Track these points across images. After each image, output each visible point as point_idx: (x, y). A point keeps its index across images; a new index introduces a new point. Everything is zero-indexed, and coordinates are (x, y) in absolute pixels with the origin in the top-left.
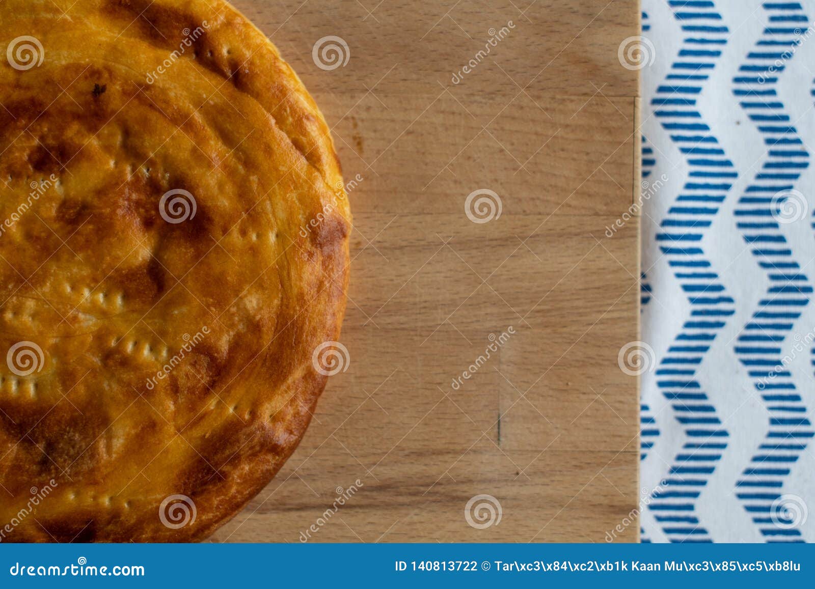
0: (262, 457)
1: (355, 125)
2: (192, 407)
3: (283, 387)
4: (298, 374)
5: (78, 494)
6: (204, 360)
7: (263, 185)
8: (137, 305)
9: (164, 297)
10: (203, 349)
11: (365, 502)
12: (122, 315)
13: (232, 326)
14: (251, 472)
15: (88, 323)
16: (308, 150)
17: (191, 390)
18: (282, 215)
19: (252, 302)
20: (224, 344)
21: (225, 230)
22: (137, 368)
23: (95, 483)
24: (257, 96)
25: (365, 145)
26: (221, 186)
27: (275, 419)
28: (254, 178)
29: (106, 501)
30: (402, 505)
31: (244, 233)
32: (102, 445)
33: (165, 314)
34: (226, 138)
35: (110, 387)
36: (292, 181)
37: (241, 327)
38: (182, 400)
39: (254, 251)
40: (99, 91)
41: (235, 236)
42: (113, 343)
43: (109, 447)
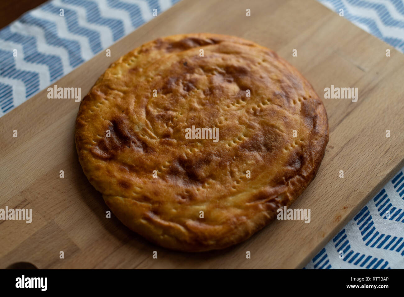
12: (247, 104)
15: (242, 112)
22: (266, 110)
26: (238, 61)
32: (278, 132)
34: (227, 53)
40: (185, 64)
41: (254, 67)
43: (281, 131)
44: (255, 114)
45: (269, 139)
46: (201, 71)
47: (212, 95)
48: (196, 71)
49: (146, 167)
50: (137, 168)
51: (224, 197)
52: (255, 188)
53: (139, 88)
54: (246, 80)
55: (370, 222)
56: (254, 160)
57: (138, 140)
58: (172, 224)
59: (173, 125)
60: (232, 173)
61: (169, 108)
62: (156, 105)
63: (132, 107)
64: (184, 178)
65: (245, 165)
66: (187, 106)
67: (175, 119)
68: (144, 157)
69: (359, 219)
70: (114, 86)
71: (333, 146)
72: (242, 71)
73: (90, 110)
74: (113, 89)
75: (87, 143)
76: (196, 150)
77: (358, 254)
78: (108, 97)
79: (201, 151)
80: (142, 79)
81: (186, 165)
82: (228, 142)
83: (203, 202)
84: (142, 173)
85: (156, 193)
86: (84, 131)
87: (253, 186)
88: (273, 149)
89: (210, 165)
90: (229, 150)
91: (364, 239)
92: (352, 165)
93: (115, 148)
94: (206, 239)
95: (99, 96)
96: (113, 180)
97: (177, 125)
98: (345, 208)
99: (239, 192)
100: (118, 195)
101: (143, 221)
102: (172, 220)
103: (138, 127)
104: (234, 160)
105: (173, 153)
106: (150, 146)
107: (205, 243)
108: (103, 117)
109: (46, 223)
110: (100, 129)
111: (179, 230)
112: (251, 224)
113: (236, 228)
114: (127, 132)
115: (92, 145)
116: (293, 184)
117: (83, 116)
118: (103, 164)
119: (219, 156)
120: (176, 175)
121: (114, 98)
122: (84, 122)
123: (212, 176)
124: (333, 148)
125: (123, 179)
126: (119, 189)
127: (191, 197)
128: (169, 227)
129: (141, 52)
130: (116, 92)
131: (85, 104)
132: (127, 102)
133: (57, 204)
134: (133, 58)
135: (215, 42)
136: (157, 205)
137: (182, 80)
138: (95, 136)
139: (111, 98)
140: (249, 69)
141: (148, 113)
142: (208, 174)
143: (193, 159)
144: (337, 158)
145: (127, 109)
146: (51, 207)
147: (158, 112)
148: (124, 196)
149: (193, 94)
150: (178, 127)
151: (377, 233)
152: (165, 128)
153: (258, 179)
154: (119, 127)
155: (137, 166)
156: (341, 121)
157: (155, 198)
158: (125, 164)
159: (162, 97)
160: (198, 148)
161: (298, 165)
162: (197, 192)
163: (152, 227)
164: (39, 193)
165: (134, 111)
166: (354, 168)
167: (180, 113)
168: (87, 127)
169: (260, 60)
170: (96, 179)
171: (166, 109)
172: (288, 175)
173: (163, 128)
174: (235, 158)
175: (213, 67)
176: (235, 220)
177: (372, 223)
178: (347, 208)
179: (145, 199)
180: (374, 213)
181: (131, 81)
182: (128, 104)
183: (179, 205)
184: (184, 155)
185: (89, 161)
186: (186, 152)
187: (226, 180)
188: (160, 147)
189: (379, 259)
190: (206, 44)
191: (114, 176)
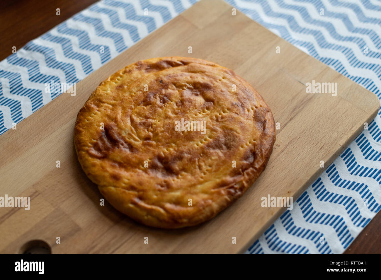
2: (245, 115)
9: (216, 102)
11: (295, 114)
12: (211, 112)
22: (226, 117)
24: (191, 63)
26: (203, 79)
28: (207, 73)
30: (302, 109)
31: (217, 82)
32: (236, 134)
33: (219, 105)
34: (194, 72)
43: (238, 133)
44: (217, 120)
45: (228, 140)
46: (174, 87)
47: (183, 106)
48: (170, 87)
49: (132, 163)
50: (125, 164)
51: (194, 185)
52: (218, 178)
53: (125, 101)
54: (210, 94)
55: (309, 203)
56: (217, 156)
57: (125, 143)
58: (154, 207)
59: (152, 130)
60: (200, 167)
61: (149, 117)
62: (139, 115)
63: (119, 117)
64: (162, 172)
65: (210, 160)
66: (163, 115)
67: (154, 125)
68: (130, 156)
70: (104, 100)
71: (279, 144)
72: (206, 87)
73: (86, 120)
74: (103, 103)
75: (85, 146)
76: (171, 149)
77: (300, 228)
78: (100, 109)
79: (175, 150)
80: (127, 94)
81: (164, 161)
82: (196, 142)
83: (177, 189)
84: (129, 168)
85: (141, 184)
86: (83, 136)
87: (217, 177)
88: (232, 147)
89: (183, 161)
90: (198, 149)
92: (294, 159)
93: (107, 149)
94: (180, 217)
95: (93, 108)
96: (106, 174)
97: (156, 130)
98: (289, 192)
99: (206, 181)
100: (111, 186)
101: (131, 206)
102: (153, 204)
103: (125, 132)
104: (201, 156)
105: (153, 153)
106: (135, 147)
107: (180, 221)
108: (96, 125)
109: (53, 209)
110: (95, 134)
111: (159, 212)
112: (215, 206)
113: (204, 209)
114: (116, 136)
115: (89, 147)
116: (248, 174)
117: (81, 124)
118: (98, 162)
119: (190, 154)
120: (156, 169)
121: (105, 109)
122: (81, 129)
123: (184, 169)
124: (279, 146)
125: (114, 173)
126: (111, 181)
127: (168, 186)
128: (152, 210)
129: (125, 72)
130: (106, 105)
131: (82, 115)
132: (115, 113)
133: (62, 194)
134: (119, 78)
135: (185, 63)
136: (141, 193)
137: (159, 95)
138: (90, 140)
139: (102, 109)
140: (212, 85)
141: (132, 121)
142: (181, 168)
143: (169, 156)
144: (282, 154)
145: (116, 118)
146: (57, 197)
147: (141, 120)
148: (115, 187)
149: (168, 105)
150: (156, 131)
151: (315, 212)
152: (146, 132)
153: (220, 171)
154: (110, 132)
155: (125, 163)
156: (286, 124)
157: (140, 187)
158: (115, 161)
159: (144, 108)
160: (173, 148)
161: (251, 160)
162: (173, 182)
163: (138, 210)
164: (47, 186)
165: (121, 119)
166: (296, 161)
167: (158, 120)
168: (84, 133)
169: (221, 78)
170: (93, 174)
171: (147, 118)
172: (244, 167)
173: (145, 133)
174: (202, 155)
175: (184, 84)
176: (203, 203)
177: (311, 204)
178: (291, 192)
179: (132, 188)
180: (312, 196)
181: (118, 96)
182: (116, 114)
183: (159, 192)
184: (162, 153)
185: (87, 160)
186: (163, 151)
187: (195, 172)
188: (143, 147)
189: (316, 232)
190: (177, 65)
191: (107, 171)
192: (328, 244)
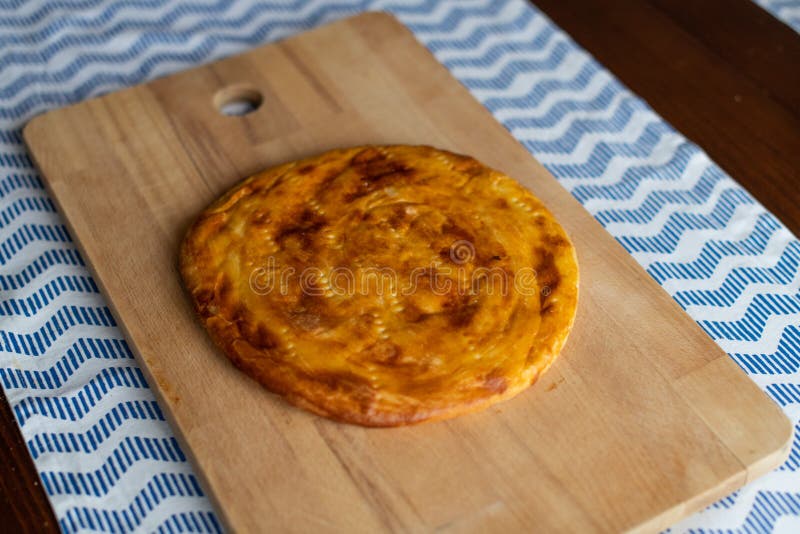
0: (357, 403)
1: (561, 381)
2: (365, 359)
3: (401, 396)
4: (412, 401)
5: (288, 332)
6: (392, 354)
7: (501, 341)
8: (402, 317)
9: (414, 325)
10: (398, 351)
12: (392, 314)
13: (419, 359)
14: (345, 403)
15: (379, 302)
16: (533, 355)
17: (373, 355)
18: (491, 355)
19: (437, 362)
20: (408, 359)
21: (466, 335)
22: (370, 328)
23: (298, 336)
24: (543, 321)
25: (554, 390)
26: (486, 324)
27: (381, 402)
28: (501, 336)
29: (291, 346)
30: (367, 499)
31: (471, 343)
32: (320, 329)
33: (405, 329)
34: (513, 317)
35: (353, 322)
36: (512, 354)
37: (420, 363)
38: (365, 353)
39: (465, 351)
40: (497, 258)
41: (466, 340)
42: (376, 315)
43: (321, 333)
44: (368, 316)
51: (243, 252)
52: (241, 286)
68: (342, 191)
69: (170, 445)
70: (475, 179)
74: (470, 179)
78: (456, 172)
79: (325, 245)
81: (313, 229)
83: (247, 233)
84: (319, 188)
85: (280, 193)
87: (244, 284)
88: (292, 315)
89: (298, 249)
91: (137, 439)
93: (368, 169)
96: (319, 162)
98: (177, 399)
99: (243, 267)
102: (237, 203)
103: (391, 192)
105: (336, 219)
106: (357, 200)
108: (422, 162)
110: (402, 157)
111: (220, 206)
112: (192, 270)
116: (228, 328)
118: (348, 157)
121: (453, 176)
125: (316, 170)
127: (258, 223)
129: (541, 218)
130: (465, 181)
132: (439, 186)
134: (529, 208)
136: (263, 192)
139: (455, 174)
140: (462, 331)
141: (412, 205)
142: (287, 246)
143: (318, 236)
145: (426, 184)
147: (411, 215)
149: (433, 256)
150: (376, 229)
156: (335, 452)
157: (273, 192)
159: (436, 223)
160: (333, 244)
165: (421, 191)
167: (403, 237)
171: (413, 225)
172: (244, 325)
173: (381, 217)
177: (155, 457)
178: (176, 403)
182: (437, 188)
184: (326, 230)
186: (332, 232)
188: (351, 209)
189: (98, 444)
190: (543, 298)
191: (325, 162)
192: (65, 453)
